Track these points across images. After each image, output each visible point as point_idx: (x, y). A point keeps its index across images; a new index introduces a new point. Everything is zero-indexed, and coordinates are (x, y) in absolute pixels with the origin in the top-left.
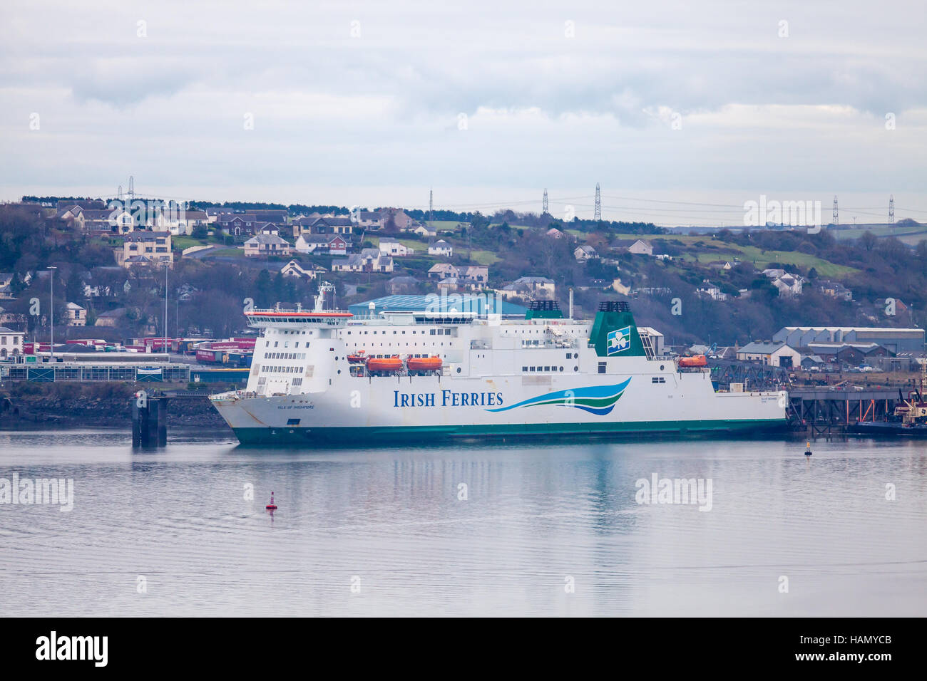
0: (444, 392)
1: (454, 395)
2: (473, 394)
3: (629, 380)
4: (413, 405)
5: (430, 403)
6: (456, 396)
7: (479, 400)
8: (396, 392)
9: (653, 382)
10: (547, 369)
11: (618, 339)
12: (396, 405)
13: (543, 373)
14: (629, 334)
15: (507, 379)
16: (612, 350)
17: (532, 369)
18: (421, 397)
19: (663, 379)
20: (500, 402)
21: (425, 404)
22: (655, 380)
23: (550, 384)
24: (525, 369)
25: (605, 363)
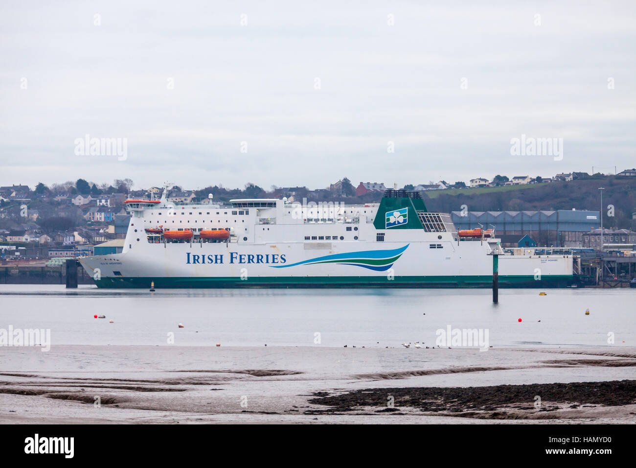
0: (232, 254)
1: (241, 256)
2: (258, 256)
3: (407, 246)
4: (204, 262)
5: (219, 261)
6: (243, 257)
7: (264, 260)
8: (188, 254)
9: (431, 248)
10: (328, 238)
11: (396, 216)
12: (189, 262)
13: (325, 241)
14: (407, 213)
15: (289, 245)
16: (389, 224)
17: (314, 238)
18: (210, 257)
19: (441, 245)
20: (283, 261)
21: (214, 261)
22: (432, 246)
23: (331, 249)
24: (307, 238)
25: (384, 234)
